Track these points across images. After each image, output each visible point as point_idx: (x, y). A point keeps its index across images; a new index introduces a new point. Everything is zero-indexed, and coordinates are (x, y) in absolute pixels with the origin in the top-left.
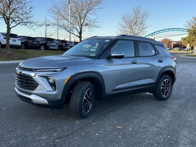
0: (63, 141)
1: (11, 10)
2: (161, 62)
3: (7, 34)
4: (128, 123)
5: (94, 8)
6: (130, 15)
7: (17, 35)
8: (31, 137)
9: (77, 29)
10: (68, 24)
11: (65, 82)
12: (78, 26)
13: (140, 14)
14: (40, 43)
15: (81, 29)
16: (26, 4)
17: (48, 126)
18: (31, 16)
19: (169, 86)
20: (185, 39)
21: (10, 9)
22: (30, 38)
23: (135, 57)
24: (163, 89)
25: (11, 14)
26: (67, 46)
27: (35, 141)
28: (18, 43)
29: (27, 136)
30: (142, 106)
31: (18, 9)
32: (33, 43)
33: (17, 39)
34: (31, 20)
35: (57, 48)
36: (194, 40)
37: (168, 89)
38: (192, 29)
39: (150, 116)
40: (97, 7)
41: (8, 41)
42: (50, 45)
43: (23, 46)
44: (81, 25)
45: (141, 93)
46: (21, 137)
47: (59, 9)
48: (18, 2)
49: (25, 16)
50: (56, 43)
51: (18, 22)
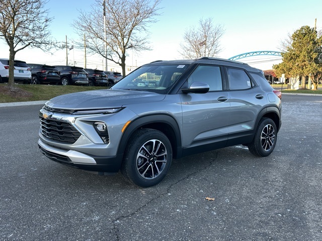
0: (128, 223)
1: (16, 24)
2: (260, 98)
3: (11, 60)
4: (221, 193)
5: (143, 20)
6: (196, 33)
7: (25, 63)
8: (76, 217)
9: (117, 53)
10: (104, 45)
11: (123, 131)
12: (119, 49)
13: (211, 30)
14: (61, 74)
15: (124, 53)
16: (40, 15)
17: (98, 200)
18: (46, 32)
19: (272, 135)
20: (278, 67)
21: (14, 23)
22: (45, 67)
23: (223, 90)
24: (263, 140)
25: (15, 30)
26: (102, 79)
27: (84, 224)
28: (27, 74)
29: (68, 216)
30: (235, 165)
31: (26, 22)
32: (50, 74)
33: (26, 69)
34: (47, 39)
35: (88, 82)
36: (291, 68)
37: (271, 139)
38: (287, 52)
39: (252, 180)
40: (147, 20)
41: (11, 72)
42: (76, 78)
43: (35, 79)
44: (124, 47)
45: (228, 147)
46: (60, 219)
47: (90, 23)
48: (26, 12)
49: (38, 33)
50: (86, 74)
51: (27, 43)
